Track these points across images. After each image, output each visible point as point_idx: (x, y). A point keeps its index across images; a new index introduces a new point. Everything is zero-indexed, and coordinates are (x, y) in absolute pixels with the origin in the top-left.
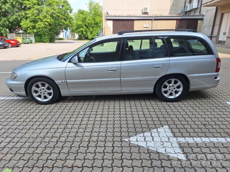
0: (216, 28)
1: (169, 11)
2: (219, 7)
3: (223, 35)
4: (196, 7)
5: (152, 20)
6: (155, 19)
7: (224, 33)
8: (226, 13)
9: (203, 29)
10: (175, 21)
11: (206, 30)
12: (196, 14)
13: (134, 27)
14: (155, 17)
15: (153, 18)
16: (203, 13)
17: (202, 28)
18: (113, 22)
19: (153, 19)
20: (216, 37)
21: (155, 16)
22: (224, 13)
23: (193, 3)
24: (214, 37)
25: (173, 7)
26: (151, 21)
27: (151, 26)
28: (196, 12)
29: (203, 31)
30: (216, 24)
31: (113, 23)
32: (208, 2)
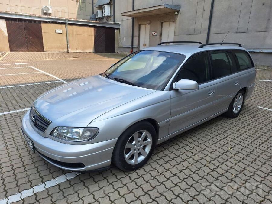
0: (136, 39)
1: (76, 15)
2: (134, 18)
3: (144, 46)
4: (109, 15)
5: (65, 24)
6: (69, 24)
7: (144, 44)
8: (142, 25)
9: (121, 40)
10: (93, 29)
11: (124, 40)
12: (109, 22)
13: (43, 31)
14: (69, 21)
15: (67, 22)
16: (118, 22)
17: (119, 38)
18: (6, 22)
19: (67, 24)
20: (137, 48)
21: (69, 19)
22: (141, 25)
23: (105, 10)
24: (135, 48)
25: (81, 11)
26: (64, 26)
27: (66, 32)
28: (109, 20)
29: (121, 41)
30: (134, 35)
31: (7, 24)
32: (128, 12)
